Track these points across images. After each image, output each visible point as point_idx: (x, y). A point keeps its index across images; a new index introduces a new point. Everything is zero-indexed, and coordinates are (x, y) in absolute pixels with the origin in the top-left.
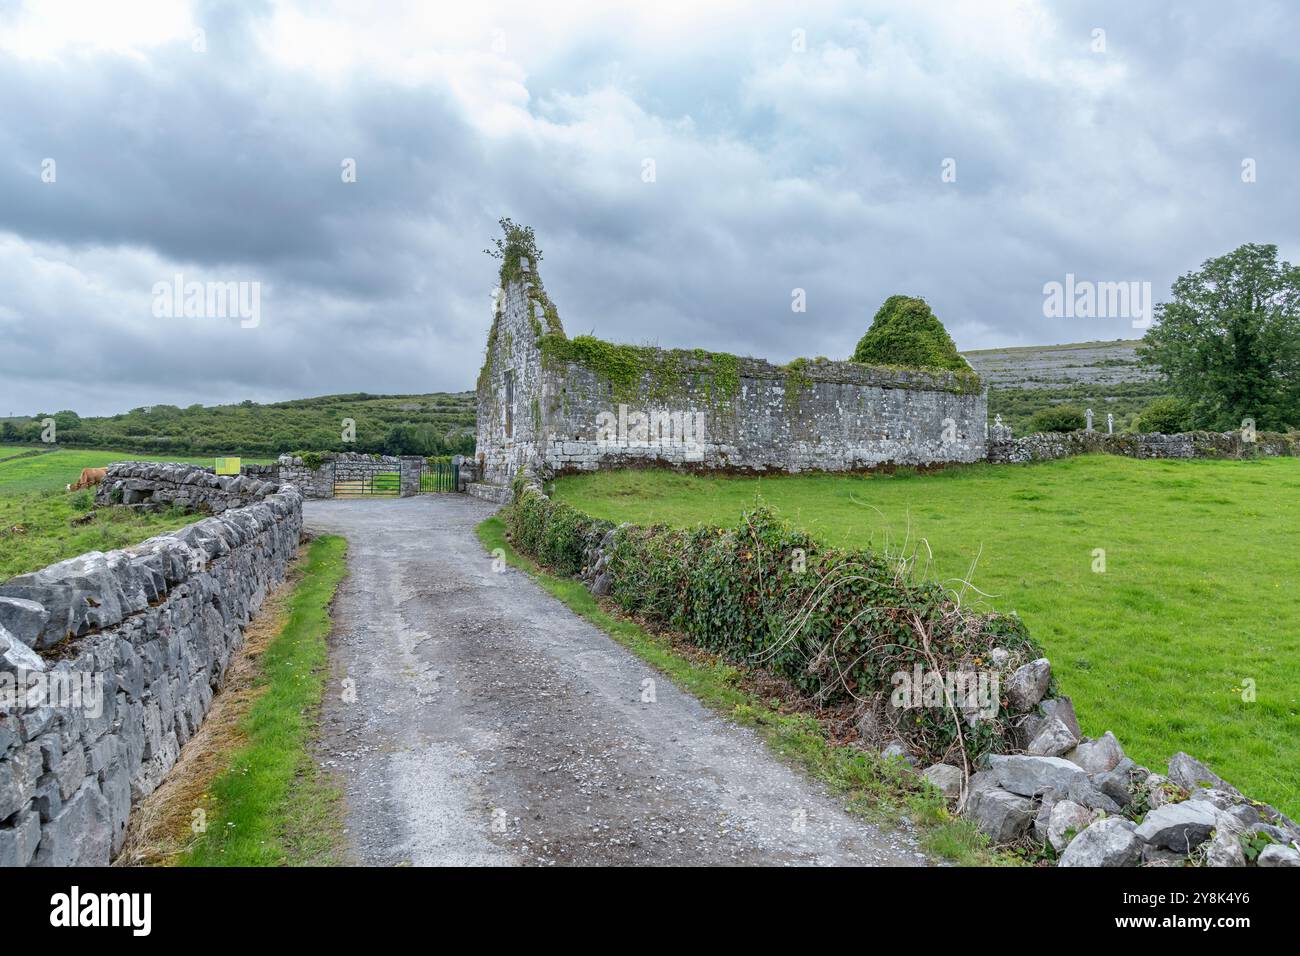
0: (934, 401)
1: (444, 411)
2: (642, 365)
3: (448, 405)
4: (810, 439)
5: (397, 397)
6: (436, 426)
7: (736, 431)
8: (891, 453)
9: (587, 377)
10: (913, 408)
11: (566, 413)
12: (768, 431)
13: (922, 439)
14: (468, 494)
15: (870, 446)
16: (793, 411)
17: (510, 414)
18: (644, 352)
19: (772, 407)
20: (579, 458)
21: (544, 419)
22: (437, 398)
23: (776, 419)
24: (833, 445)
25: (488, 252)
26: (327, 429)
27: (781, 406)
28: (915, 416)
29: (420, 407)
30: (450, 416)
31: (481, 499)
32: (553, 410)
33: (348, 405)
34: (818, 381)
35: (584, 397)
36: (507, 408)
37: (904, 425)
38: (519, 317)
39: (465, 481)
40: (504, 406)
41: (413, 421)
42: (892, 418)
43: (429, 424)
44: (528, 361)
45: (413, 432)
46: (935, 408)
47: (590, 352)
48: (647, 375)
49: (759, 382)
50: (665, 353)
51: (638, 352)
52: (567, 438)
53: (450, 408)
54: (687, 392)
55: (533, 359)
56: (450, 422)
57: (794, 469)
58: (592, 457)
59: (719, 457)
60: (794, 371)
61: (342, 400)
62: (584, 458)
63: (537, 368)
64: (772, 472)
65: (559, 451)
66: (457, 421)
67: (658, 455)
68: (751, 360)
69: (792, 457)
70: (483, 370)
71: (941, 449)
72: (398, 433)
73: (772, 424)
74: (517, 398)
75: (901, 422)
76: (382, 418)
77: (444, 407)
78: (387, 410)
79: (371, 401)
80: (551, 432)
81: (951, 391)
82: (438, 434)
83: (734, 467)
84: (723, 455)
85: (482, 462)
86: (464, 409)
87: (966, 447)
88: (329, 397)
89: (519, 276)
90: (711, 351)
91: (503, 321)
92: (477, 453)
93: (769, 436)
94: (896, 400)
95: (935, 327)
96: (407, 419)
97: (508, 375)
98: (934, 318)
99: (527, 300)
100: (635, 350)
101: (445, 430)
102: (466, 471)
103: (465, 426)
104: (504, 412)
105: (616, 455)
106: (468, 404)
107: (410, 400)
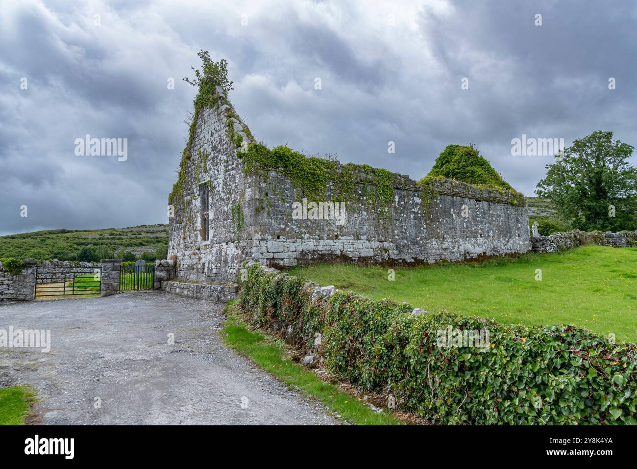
0: (503, 211)
1: (114, 238)
2: (327, 175)
3: (116, 235)
4: (438, 237)
5: (85, 231)
6: (109, 247)
7: (393, 231)
8: (484, 247)
9: (285, 183)
10: (492, 216)
11: (269, 215)
12: (413, 231)
13: (499, 238)
14: (164, 291)
15: (472, 242)
16: (427, 216)
17: (205, 221)
18: (328, 164)
19: (414, 212)
20: (281, 256)
21: (248, 220)
22: (109, 232)
23: (417, 221)
24: (452, 242)
25: (187, 80)
26: (40, 250)
27: (420, 212)
28: (494, 221)
29: (99, 237)
30: (117, 241)
31: (180, 295)
32: (258, 211)
33: (54, 236)
34: (441, 194)
35: (283, 200)
36: (202, 215)
37: (488, 227)
38: (216, 136)
39: (160, 280)
40: (199, 215)
41: (95, 244)
42: (482, 222)
43: (104, 246)
44: (226, 171)
45: (94, 250)
46: (503, 215)
47: (288, 160)
48: (331, 183)
49: (405, 192)
50: (342, 167)
51: (323, 164)
52: (270, 237)
53: (118, 237)
54: (359, 199)
55: (233, 169)
56: (117, 244)
57: (431, 261)
58: (291, 254)
59: (384, 252)
60: (426, 186)
61: (50, 233)
62: (284, 255)
63: (237, 176)
64: (418, 263)
65: (264, 249)
66: (121, 244)
67: (341, 251)
68: (400, 175)
69: (429, 251)
70: (176, 186)
71: (509, 244)
72: (85, 252)
73: (415, 226)
74: (214, 205)
75: (487, 225)
76: (75, 243)
77: (113, 236)
78: (79, 239)
79: (68, 234)
80: (256, 232)
81: (511, 204)
82: (110, 251)
83: (394, 260)
84: (386, 250)
85: (175, 263)
86: (126, 237)
87: (521, 243)
88: (42, 232)
89: (215, 101)
90: (374, 167)
91: (196, 143)
92: (169, 256)
93: (414, 235)
94: (484, 209)
95: (484, 163)
96: (91, 243)
97: (204, 188)
98: (481, 158)
99: (225, 119)
100: (322, 162)
101: (114, 249)
102: (161, 271)
103: (126, 247)
104: (199, 219)
105: (310, 252)
106: (128, 234)
107: (93, 233)
